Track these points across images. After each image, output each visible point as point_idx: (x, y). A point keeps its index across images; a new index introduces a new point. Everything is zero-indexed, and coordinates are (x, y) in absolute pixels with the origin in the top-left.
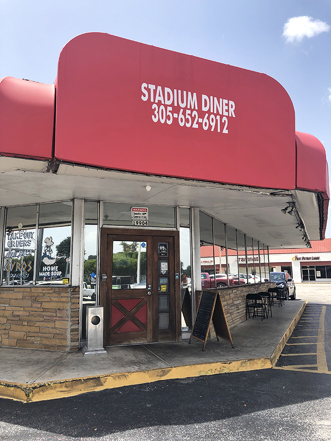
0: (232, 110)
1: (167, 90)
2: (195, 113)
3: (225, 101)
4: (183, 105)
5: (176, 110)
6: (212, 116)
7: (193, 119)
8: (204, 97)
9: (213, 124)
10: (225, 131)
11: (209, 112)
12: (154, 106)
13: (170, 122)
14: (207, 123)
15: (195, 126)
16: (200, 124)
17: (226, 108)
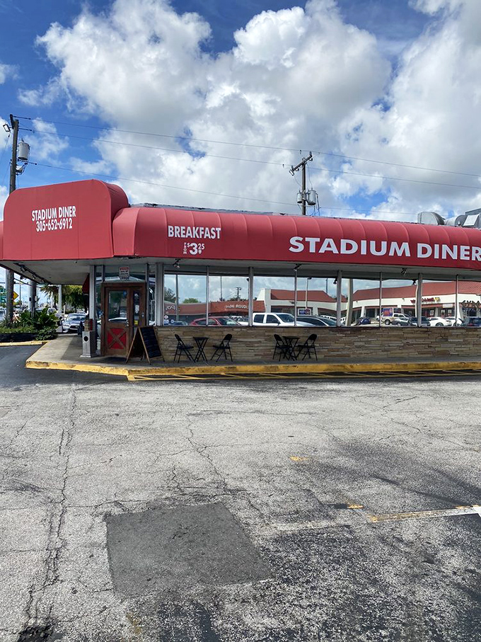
0: (74, 212)
1: (43, 211)
2: (56, 220)
3: (71, 207)
4: (50, 218)
5: (47, 221)
6: (64, 219)
7: (55, 224)
8: (60, 208)
9: (64, 225)
10: (71, 227)
11: (62, 218)
12: (38, 222)
13: (44, 230)
14: (62, 224)
15: (56, 228)
16: (58, 226)
17: (71, 212)
